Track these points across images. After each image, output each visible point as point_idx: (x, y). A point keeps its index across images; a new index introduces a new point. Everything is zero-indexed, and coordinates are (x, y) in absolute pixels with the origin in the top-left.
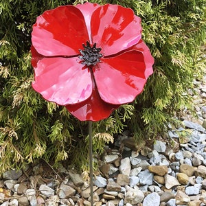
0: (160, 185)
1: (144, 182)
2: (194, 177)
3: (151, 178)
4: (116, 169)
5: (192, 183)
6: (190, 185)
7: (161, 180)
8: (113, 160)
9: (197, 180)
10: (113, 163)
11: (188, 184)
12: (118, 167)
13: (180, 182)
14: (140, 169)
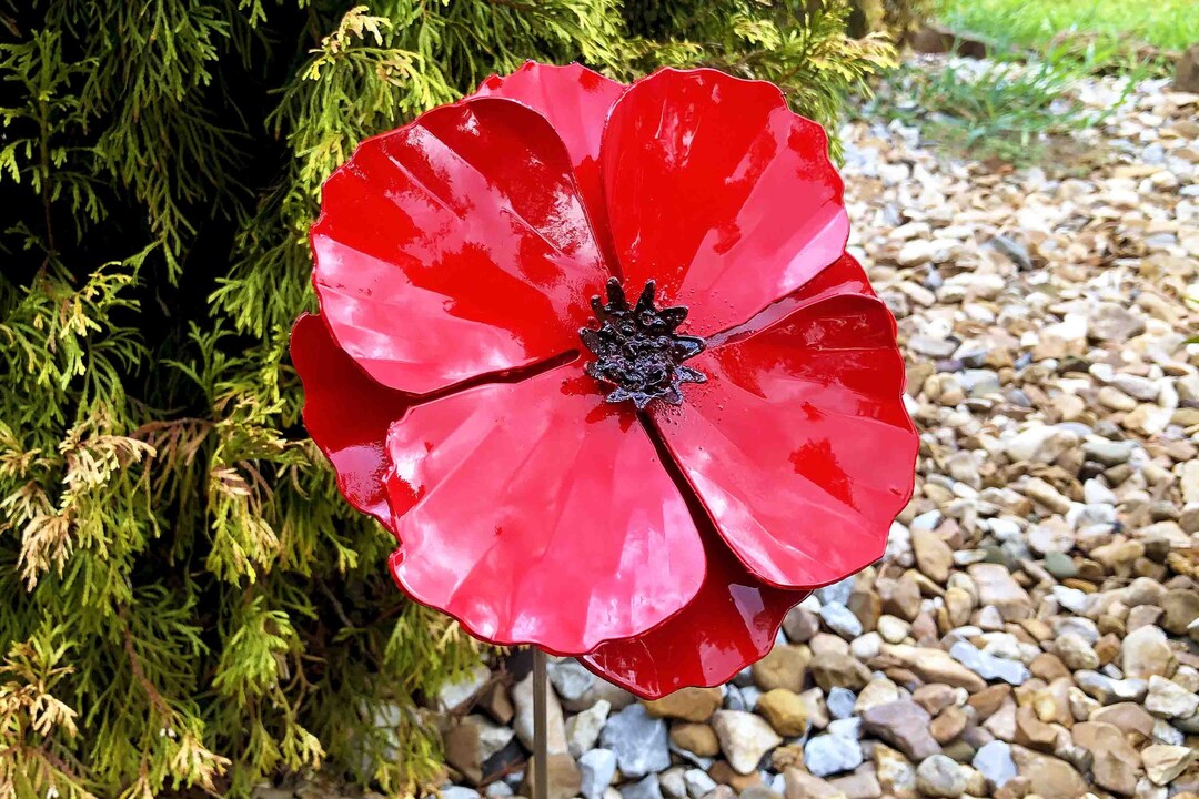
0: (704, 764)
1: (639, 767)
2: (818, 692)
3: (662, 739)
4: (503, 736)
5: (821, 721)
6: (816, 731)
7: (703, 739)
8: (470, 691)
9: (833, 706)
10: (479, 708)
11: (807, 728)
12: (510, 725)
13: (777, 731)
14: (602, 708)
